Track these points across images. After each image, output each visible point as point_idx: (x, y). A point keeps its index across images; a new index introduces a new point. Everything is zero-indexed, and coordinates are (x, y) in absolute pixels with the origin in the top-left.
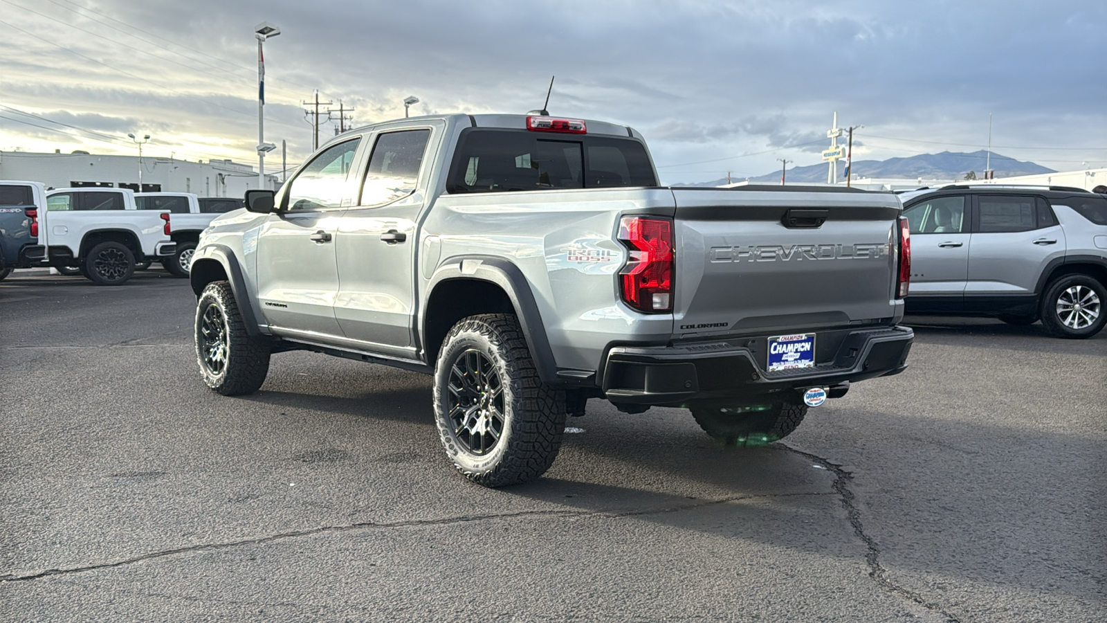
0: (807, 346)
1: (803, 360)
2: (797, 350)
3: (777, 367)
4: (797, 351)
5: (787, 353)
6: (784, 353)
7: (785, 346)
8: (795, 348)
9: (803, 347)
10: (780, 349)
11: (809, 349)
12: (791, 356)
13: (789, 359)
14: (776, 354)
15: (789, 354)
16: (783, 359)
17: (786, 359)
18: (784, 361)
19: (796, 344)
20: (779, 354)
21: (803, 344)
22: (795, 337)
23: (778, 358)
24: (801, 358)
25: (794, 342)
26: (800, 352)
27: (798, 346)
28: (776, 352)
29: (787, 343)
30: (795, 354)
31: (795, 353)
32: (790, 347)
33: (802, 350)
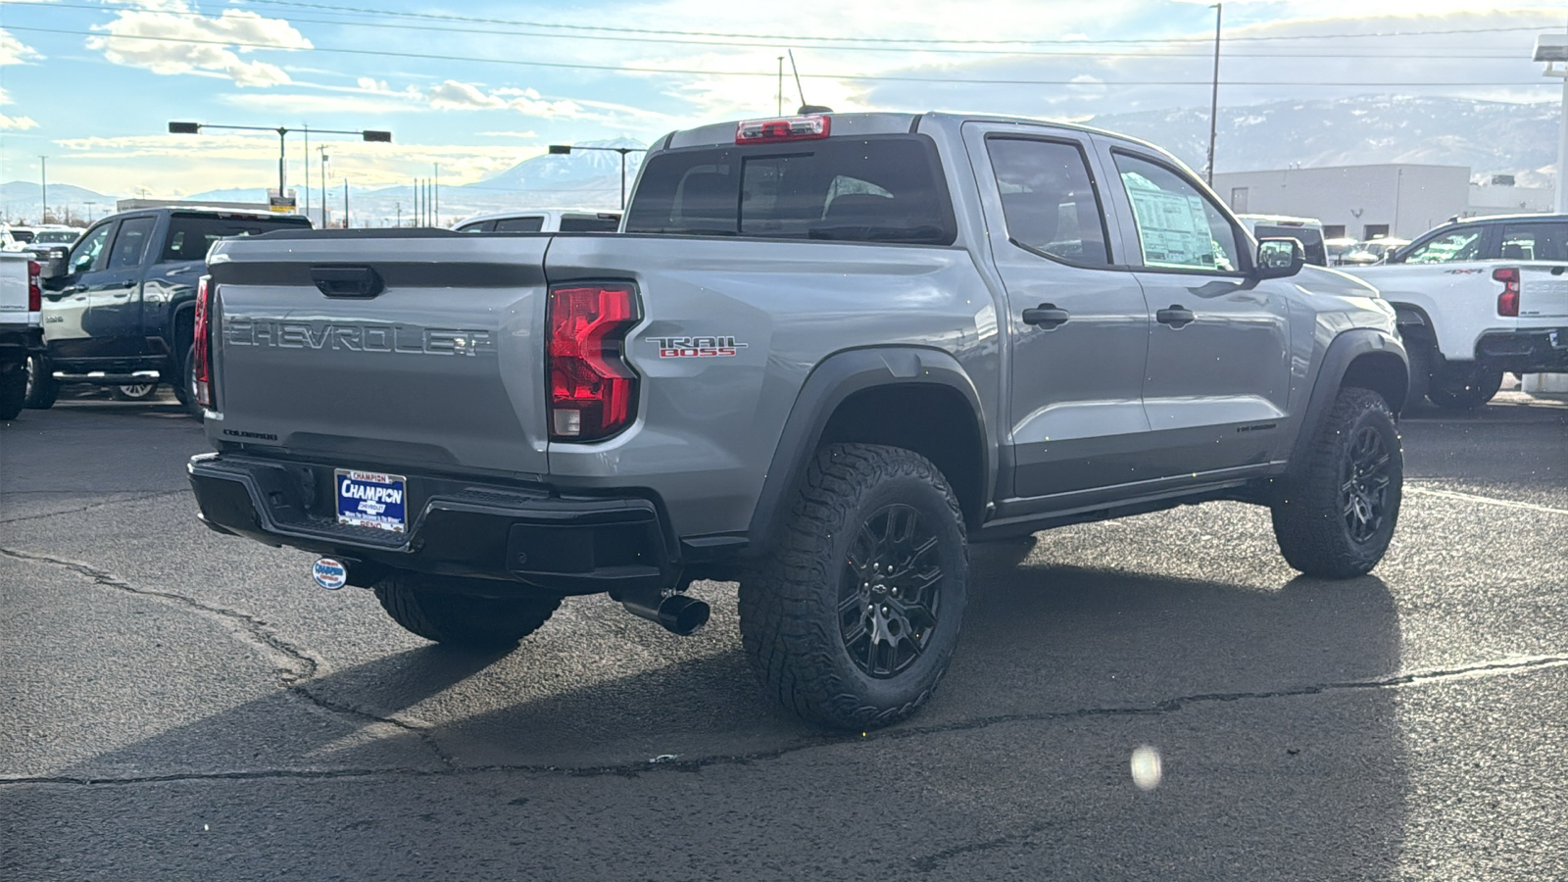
0: (396, 497)
1: (390, 519)
2: (380, 498)
3: (352, 520)
4: (380, 501)
5: (365, 501)
6: (361, 499)
7: (362, 488)
8: (378, 495)
9: (389, 496)
10: (356, 492)
11: (399, 502)
12: (372, 507)
13: (369, 511)
14: (349, 498)
15: (369, 503)
16: (360, 508)
17: (364, 509)
18: (362, 512)
19: (379, 489)
20: (353, 498)
21: (390, 491)
22: (375, 477)
23: (353, 505)
24: (386, 514)
25: (376, 485)
26: (385, 503)
27: (383, 492)
28: (349, 495)
29: (366, 484)
30: (378, 505)
31: (377, 502)
32: (370, 492)
33: (389, 500)
